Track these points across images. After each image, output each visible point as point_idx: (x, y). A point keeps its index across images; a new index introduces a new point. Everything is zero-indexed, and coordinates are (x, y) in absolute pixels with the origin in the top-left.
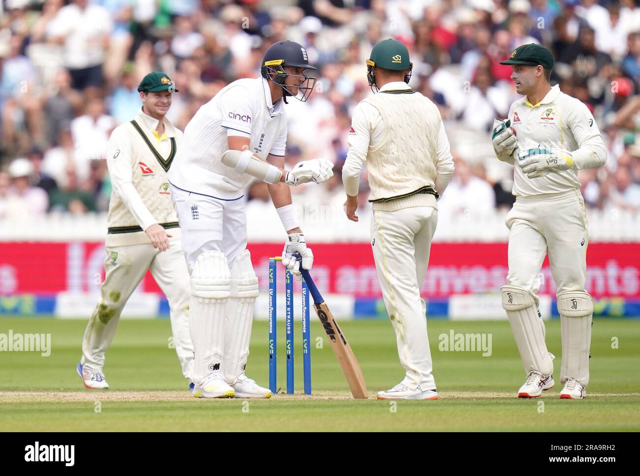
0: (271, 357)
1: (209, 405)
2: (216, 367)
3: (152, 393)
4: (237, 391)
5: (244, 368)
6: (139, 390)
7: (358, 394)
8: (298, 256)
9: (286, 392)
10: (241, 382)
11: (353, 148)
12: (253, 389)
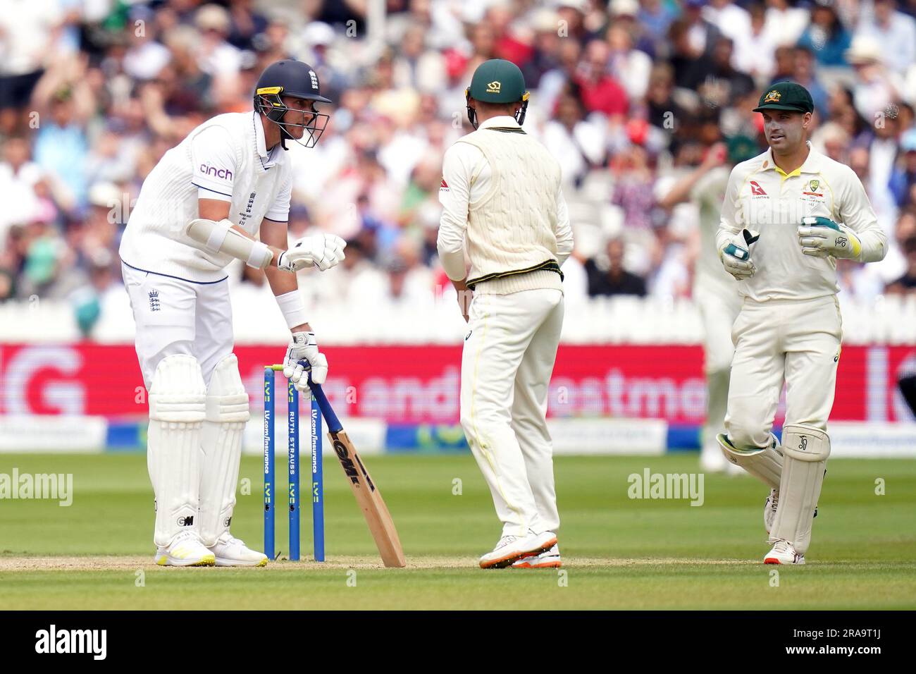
0: (267, 507)
1: (179, 576)
2: (189, 521)
3: (96, 559)
4: (218, 556)
5: (229, 524)
6: (78, 555)
7: (391, 560)
8: (307, 365)
9: (288, 558)
10: (223, 543)
11: (447, 212)
12: (241, 553)
